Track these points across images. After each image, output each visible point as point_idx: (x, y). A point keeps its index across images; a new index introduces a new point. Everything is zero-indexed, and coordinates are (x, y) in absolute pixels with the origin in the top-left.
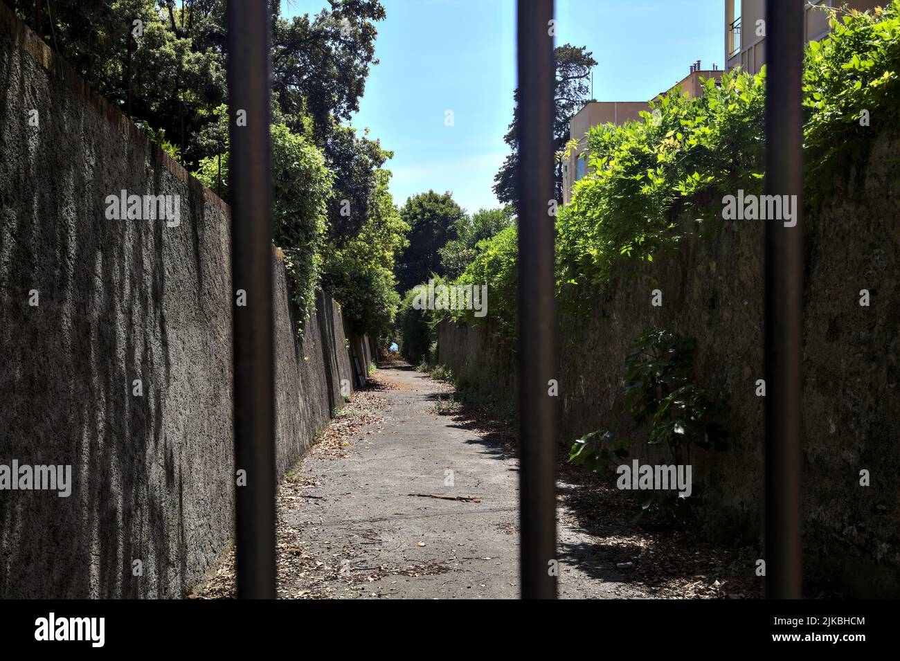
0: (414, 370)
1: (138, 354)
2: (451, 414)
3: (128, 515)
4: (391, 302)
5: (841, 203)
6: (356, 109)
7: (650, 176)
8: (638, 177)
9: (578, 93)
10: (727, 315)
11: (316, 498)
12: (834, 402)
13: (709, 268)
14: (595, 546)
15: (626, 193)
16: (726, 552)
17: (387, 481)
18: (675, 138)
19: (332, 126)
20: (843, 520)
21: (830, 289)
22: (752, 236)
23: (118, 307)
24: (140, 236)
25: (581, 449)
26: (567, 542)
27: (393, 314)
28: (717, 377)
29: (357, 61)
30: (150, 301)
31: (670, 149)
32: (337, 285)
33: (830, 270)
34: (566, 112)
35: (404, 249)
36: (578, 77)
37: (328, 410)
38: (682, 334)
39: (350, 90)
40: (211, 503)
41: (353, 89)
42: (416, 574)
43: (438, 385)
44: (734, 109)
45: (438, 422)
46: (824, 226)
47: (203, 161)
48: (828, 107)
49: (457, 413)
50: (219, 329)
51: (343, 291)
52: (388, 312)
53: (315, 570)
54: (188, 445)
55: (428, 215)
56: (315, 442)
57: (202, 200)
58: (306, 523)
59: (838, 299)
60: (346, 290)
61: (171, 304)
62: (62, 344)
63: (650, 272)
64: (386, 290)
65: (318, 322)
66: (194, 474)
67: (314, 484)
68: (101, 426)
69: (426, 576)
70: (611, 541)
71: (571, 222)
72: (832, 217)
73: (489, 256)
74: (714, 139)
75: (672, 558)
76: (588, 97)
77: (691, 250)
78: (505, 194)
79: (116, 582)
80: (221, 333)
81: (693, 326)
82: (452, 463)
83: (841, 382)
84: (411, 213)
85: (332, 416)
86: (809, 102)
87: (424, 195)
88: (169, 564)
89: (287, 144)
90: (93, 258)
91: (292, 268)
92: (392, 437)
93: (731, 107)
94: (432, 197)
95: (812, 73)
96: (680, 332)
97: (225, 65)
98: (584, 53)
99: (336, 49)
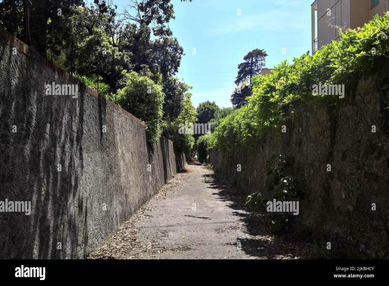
0: (201, 165)
1: (67, 163)
2: (209, 183)
3: (56, 228)
4: (191, 141)
5: (347, 105)
6: (177, 71)
7: (274, 95)
8: (269, 95)
9: (261, 66)
10: (305, 149)
11: (149, 216)
12: (344, 185)
13: (299, 130)
14: (251, 239)
15: (264, 101)
16: (302, 244)
17: (178, 209)
18: (283, 79)
19: (169, 77)
20: (347, 234)
21: (343, 139)
22: (314, 118)
23: (58, 145)
24: (72, 118)
25: (250, 199)
26: (240, 238)
27: (192, 145)
28: (301, 173)
29: (177, 54)
30: (75, 143)
31: (281, 84)
32: (171, 135)
33: (343, 132)
34: (257, 73)
35: (196, 121)
36: (261, 60)
37: (164, 181)
38: (289, 156)
39: (175, 65)
40: (102, 220)
41: (176, 64)
42: (178, 251)
43: (208, 171)
44: (305, 68)
45: (204, 185)
46: (340, 114)
47: (118, 90)
48: (340, 67)
49: (212, 182)
51: (174, 137)
52: (190, 145)
53: (140, 247)
54: (91, 198)
55: (207, 109)
56: (156, 193)
57: (105, 104)
58: (142, 227)
59: (346, 143)
61: (85, 143)
62: (23, 161)
63: (279, 131)
64: (189, 136)
65: (161, 148)
66: (93, 209)
67: (151, 210)
68: (43, 193)
69: (181, 252)
70: (258, 237)
71: (249, 112)
72: (344, 111)
73: (222, 124)
74: (298, 80)
75: (280, 246)
76: (263, 67)
77: (293, 123)
78: (235, 102)
79: (48, 255)
80: (111, 154)
81: (293, 153)
82: (205, 202)
83: (347, 177)
84: (201, 109)
85: (166, 183)
86: (332, 65)
87: (206, 102)
88: (78, 245)
89: (147, 84)
90: (45, 126)
91: (148, 129)
92: (185, 191)
93: (304, 68)
94: (208, 103)
95: (334, 53)
96: (289, 155)
97: (130, 56)
98: (263, 52)
99: (170, 50)
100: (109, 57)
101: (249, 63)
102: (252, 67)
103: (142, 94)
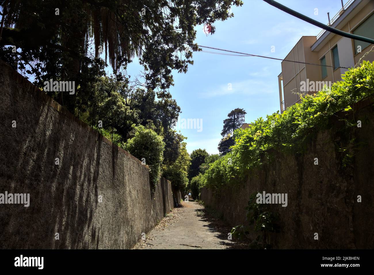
0: (194, 201)
1: (84, 199)
2: (201, 216)
4: (186, 181)
7: (252, 144)
8: (248, 144)
9: (241, 121)
10: (278, 188)
11: (150, 244)
12: (311, 219)
13: (273, 173)
15: (244, 149)
17: (175, 239)
18: (259, 132)
19: (168, 130)
21: (308, 181)
22: (285, 163)
23: (78, 183)
24: (90, 162)
25: (234, 231)
27: (187, 185)
29: (176, 112)
30: (92, 182)
31: (258, 136)
32: (170, 176)
33: (308, 174)
34: (238, 127)
35: (190, 165)
36: (241, 117)
37: (163, 214)
43: (200, 206)
44: (276, 124)
45: (196, 219)
46: (305, 160)
47: (128, 140)
48: (303, 123)
49: (203, 216)
50: (120, 190)
52: (185, 185)
54: (103, 228)
55: (199, 156)
56: (156, 225)
57: (117, 151)
60: (173, 177)
61: (100, 182)
62: (50, 196)
64: (185, 177)
66: (104, 238)
67: (152, 239)
68: (64, 223)
73: (211, 168)
74: (271, 133)
76: (244, 123)
78: (221, 150)
82: (197, 233)
83: (313, 212)
84: (194, 155)
85: (164, 216)
86: (297, 122)
87: (198, 150)
89: (152, 135)
90: (69, 168)
91: (151, 171)
92: (181, 223)
94: (200, 150)
95: (297, 113)
97: (139, 113)
98: (243, 110)
99: (170, 109)
100: (122, 113)
101: (232, 119)
102: (234, 123)
103: (147, 143)
